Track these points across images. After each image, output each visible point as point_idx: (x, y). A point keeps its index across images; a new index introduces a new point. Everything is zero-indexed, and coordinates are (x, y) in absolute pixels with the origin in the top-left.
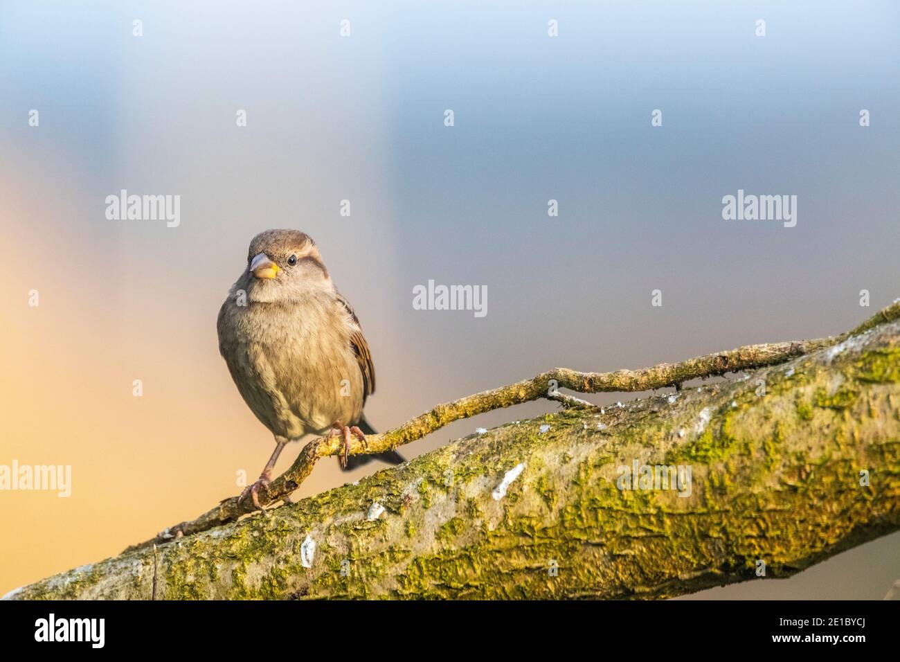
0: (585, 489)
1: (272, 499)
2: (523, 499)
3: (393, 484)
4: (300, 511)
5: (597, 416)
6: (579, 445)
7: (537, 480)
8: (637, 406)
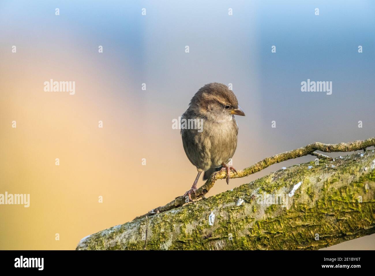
0: (327, 192)
1: (197, 197)
2: (301, 197)
3: (247, 190)
4: (209, 202)
5: (331, 162)
6: (324, 174)
7: (307, 189)
8: (348, 158)
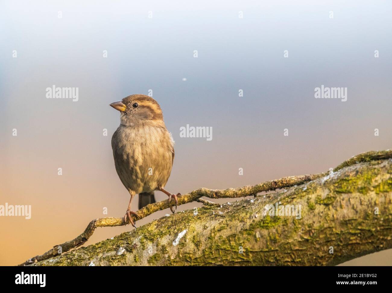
0: (214, 241)
1: (75, 246)
2: (186, 245)
3: (129, 239)
4: (88, 251)
5: (219, 208)
6: (211, 221)
7: (192, 237)
8: (237, 204)
